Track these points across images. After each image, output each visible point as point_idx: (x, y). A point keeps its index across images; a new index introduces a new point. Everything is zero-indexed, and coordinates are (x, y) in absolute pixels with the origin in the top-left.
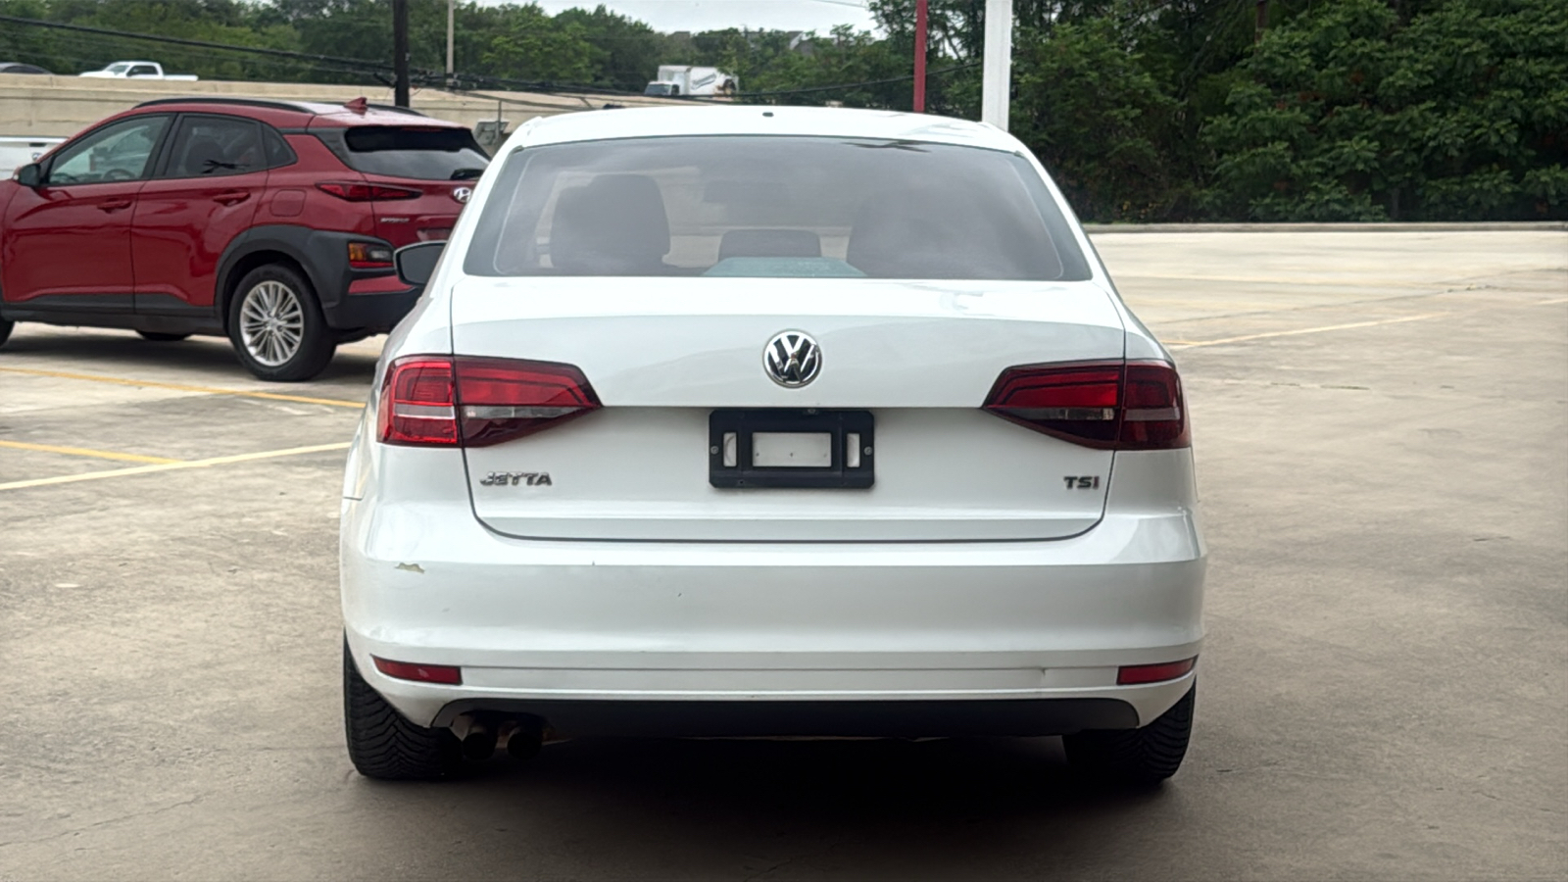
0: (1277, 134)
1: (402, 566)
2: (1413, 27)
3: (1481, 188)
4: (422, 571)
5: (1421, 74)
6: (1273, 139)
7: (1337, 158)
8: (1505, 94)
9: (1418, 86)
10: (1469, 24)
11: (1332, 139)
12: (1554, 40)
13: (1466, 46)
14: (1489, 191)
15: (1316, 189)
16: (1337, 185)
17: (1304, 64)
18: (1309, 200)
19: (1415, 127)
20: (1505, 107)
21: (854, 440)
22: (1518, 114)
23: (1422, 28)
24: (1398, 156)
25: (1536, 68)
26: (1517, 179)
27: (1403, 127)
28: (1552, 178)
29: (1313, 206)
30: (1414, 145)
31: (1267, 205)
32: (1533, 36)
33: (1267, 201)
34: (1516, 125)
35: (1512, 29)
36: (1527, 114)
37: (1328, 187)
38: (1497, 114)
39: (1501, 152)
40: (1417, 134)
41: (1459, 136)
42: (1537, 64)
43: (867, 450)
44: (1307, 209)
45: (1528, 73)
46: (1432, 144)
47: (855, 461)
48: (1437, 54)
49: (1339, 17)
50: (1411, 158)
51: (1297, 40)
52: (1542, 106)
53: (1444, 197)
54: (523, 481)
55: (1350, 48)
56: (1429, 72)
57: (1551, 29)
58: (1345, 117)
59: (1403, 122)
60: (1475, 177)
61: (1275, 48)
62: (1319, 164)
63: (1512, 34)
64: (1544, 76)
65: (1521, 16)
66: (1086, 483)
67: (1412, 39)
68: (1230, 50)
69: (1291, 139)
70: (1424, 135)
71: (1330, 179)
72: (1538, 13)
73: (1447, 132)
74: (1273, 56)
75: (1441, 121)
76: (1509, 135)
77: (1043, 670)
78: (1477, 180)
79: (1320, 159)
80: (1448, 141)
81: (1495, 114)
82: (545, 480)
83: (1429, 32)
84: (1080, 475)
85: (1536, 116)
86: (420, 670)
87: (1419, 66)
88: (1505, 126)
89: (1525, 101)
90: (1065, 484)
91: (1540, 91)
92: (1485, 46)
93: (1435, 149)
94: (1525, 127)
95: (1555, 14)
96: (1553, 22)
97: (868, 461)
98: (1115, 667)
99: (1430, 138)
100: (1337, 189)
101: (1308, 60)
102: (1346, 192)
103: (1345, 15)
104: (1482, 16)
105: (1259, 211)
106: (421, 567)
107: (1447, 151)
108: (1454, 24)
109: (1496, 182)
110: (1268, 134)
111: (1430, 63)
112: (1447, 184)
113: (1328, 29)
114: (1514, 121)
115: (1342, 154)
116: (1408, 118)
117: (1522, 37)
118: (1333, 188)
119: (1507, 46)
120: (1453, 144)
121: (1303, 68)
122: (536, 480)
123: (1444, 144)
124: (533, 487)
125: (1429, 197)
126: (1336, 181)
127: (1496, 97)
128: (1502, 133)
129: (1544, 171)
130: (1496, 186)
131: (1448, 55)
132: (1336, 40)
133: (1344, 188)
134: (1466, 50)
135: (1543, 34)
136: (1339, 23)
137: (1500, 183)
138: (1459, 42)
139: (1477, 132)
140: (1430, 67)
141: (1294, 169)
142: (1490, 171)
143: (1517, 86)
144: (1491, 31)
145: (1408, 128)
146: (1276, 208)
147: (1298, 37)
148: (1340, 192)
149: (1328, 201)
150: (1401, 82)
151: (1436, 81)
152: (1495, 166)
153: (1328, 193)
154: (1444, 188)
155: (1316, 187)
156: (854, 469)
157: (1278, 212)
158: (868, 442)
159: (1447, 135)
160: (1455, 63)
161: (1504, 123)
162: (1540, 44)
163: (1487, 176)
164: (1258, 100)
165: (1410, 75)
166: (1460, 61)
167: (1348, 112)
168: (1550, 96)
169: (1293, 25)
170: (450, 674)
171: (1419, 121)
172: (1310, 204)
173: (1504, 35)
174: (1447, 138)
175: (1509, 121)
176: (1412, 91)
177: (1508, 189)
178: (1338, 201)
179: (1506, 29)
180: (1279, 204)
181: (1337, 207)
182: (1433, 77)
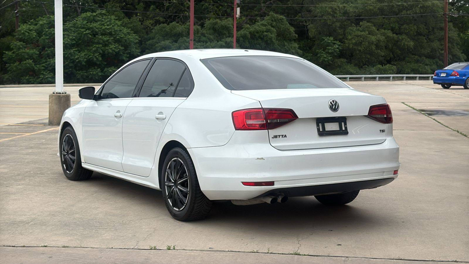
0: (29, 57)
1: (258, 159)
2: (66, 25)
3: (93, 74)
4: (264, 159)
5: (72, 40)
6: (28, 59)
7: (48, 65)
8: (97, 46)
9: (71, 44)
10: (84, 25)
11: (46, 58)
12: (109, 30)
13: (84, 31)
14: (95, 75)
15: (43, 74)
16: (49, 73)
17: (34, 35)
18: (41, 77)
19: (72, 55)
20: (97, 50)
21: (343, 124)
22: (101, 52)
23: (69, 25)
24: (67, 64)
25: (105, 38)
26: (102, 71)
27: (68, 55)
28: (112, 71)
29: (42, 79)
30: (71, 61)
31: (27, 79)
32: (103, 29)
33: (27, 78)
34: (100, 55)
35: (97, 27)
36: (104, 52)
37: (47, 73)
38: (95, 52)
39: (97, 63)
40: (73, 58)
41: (85, 58)
42: (105, 37)
43: (346, 126)
44: (41, 80)
45: (103, 40)
46: (77, 61)
47: (344, 129)
48: (76, 34)
49: (45, 22)
50: (71, 65)
51: (31, 28)
52: (107, 49)
53: (82, 76)
54: (281, 137)
55: (49, 31)
56: (74, 39)
57: (108, 27)
58: (49, 52)
59: (68, 54)
60: (91, 70)
61: (25, 30)
62: (43, 66)
63: (97, 28)
64: (107, 41)
65: (99, 23)
66: (383, 131)
67: (66, 29)
68: (7, 30)
69: (33, 59)
70: (75, 58)
71: (47, 71)
72: (104, 22)
73: (81, 57)
74: (24, 32)
75: (79, 54)
76: (99, 58)
77: (384, 172)
78: (91, 71)
79: (43, 65)
80: (82, 60)
81: (94, 52)
82: (285, 136)
83: (71, 27)
84: (382, 130)
85: (106, 52)
86: (263, 183)
87: (71, 37)
88: (97, 55)
89: (103, 48)
90: (380, 132)
91: (106, 45)
92: (90, 31)
93: (78, 62)
94: (103, 55)
95: (108, 23)
96: (108, 26)
97: (346, 128)
98: (392, 171)
99: (76, 59)
100: (49, 74)
101: (35, 34)
102: (53, 75)
103: (47, 21)
104: (87, 23)
105: (25, 81)
106: (264, 158)
107: (82, 63)
108: (80, 25)
109: (97, 72)
110: (26, 57)
111: (74, 36)
112: (83, 73)
113: (41, 25)
114: (100, 54)
115: (50, 63)
116: (69, 52)
117: (100, 29)
118: (48, 73)
119: (96, 32)
120: (83, 61)
121: (34, 36)
122: (283, 136)
123: (81, 60)
124: (283, 138)
125: (78, 76)
126: (48, 72)
127: (95, 47)
128: (97, 57)
129: (110, 68)
130: (97, 73)
131: (79, 34)
132: (45, 29)
133: (51, 74)
134: (85, 33)
135: (106, 29)
136: (45, 23)
137: (98, 72)
138: (82, 30)
139: (90, 57)
140: (74, 38)
141: (36, 68)
142: (95, 69)
143: (100, 44)
144: (91, 27)
145: (69, 56)
146: (30, 80)
147: (32, 27)
148: (51, 75)
149: (47, 78)
150: (67, 42)
151: (76, 42)
152: (96, 67)
153: (47, 75)
154: (82, 74)
155: (43, 73)
156: (344, 130)
157: (31, 81)
158: (345, 124)
159: (81, 58)
160: (81, 36)
161: (97, 54)
162: (105, 32)
163: (94, 70)
164: (21, 47)
165: (69, 40)
166: (83, 36)
167: (50, 50)
168: (110, 47)
169: (29, 23)
170: (272, 183)
171: (73, 54)
172: (42, 78)
173: (95, 28)
174: (81, 59)
175: (99, 54)
176: (70, 45)
177: (100, 74)
178: (50, 78)
179: (95, 27)
180: (31, 79)
181: (50, 79)
182: (75, 41)
